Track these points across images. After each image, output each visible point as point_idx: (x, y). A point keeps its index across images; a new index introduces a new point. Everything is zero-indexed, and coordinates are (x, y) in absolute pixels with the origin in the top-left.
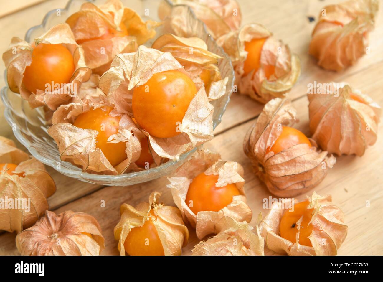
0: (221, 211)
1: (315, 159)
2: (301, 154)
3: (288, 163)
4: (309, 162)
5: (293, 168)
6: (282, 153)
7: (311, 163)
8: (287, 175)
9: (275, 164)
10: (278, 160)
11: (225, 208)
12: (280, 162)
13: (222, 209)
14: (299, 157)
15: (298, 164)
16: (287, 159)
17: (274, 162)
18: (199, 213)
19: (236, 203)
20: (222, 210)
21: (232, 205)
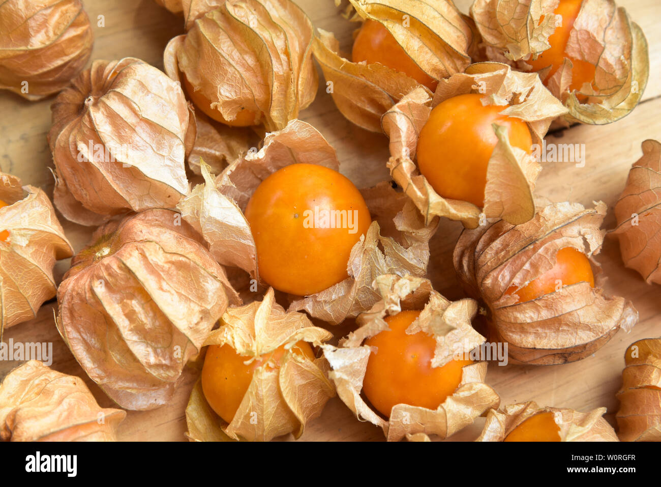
0: (439, 409)
1: (599, 321)
2: (574, 308)
3: (544, 324)
4: (587, 327)
5: (553, 334)
6: (537, 302)
7: (590, 330)
8: (538, 347)
9: (519, 322)
10: (527, 315)
11: (449, 400)
12: (529, 321)
13: (443, 405)
14: (569, 313)
15: (565, 328)
16: (545, 314)
17: (516, 318)
18: (395, 409)
19: (471, 388)
20: (442, 407)
21: (462, 394)
